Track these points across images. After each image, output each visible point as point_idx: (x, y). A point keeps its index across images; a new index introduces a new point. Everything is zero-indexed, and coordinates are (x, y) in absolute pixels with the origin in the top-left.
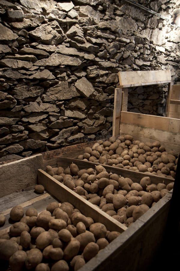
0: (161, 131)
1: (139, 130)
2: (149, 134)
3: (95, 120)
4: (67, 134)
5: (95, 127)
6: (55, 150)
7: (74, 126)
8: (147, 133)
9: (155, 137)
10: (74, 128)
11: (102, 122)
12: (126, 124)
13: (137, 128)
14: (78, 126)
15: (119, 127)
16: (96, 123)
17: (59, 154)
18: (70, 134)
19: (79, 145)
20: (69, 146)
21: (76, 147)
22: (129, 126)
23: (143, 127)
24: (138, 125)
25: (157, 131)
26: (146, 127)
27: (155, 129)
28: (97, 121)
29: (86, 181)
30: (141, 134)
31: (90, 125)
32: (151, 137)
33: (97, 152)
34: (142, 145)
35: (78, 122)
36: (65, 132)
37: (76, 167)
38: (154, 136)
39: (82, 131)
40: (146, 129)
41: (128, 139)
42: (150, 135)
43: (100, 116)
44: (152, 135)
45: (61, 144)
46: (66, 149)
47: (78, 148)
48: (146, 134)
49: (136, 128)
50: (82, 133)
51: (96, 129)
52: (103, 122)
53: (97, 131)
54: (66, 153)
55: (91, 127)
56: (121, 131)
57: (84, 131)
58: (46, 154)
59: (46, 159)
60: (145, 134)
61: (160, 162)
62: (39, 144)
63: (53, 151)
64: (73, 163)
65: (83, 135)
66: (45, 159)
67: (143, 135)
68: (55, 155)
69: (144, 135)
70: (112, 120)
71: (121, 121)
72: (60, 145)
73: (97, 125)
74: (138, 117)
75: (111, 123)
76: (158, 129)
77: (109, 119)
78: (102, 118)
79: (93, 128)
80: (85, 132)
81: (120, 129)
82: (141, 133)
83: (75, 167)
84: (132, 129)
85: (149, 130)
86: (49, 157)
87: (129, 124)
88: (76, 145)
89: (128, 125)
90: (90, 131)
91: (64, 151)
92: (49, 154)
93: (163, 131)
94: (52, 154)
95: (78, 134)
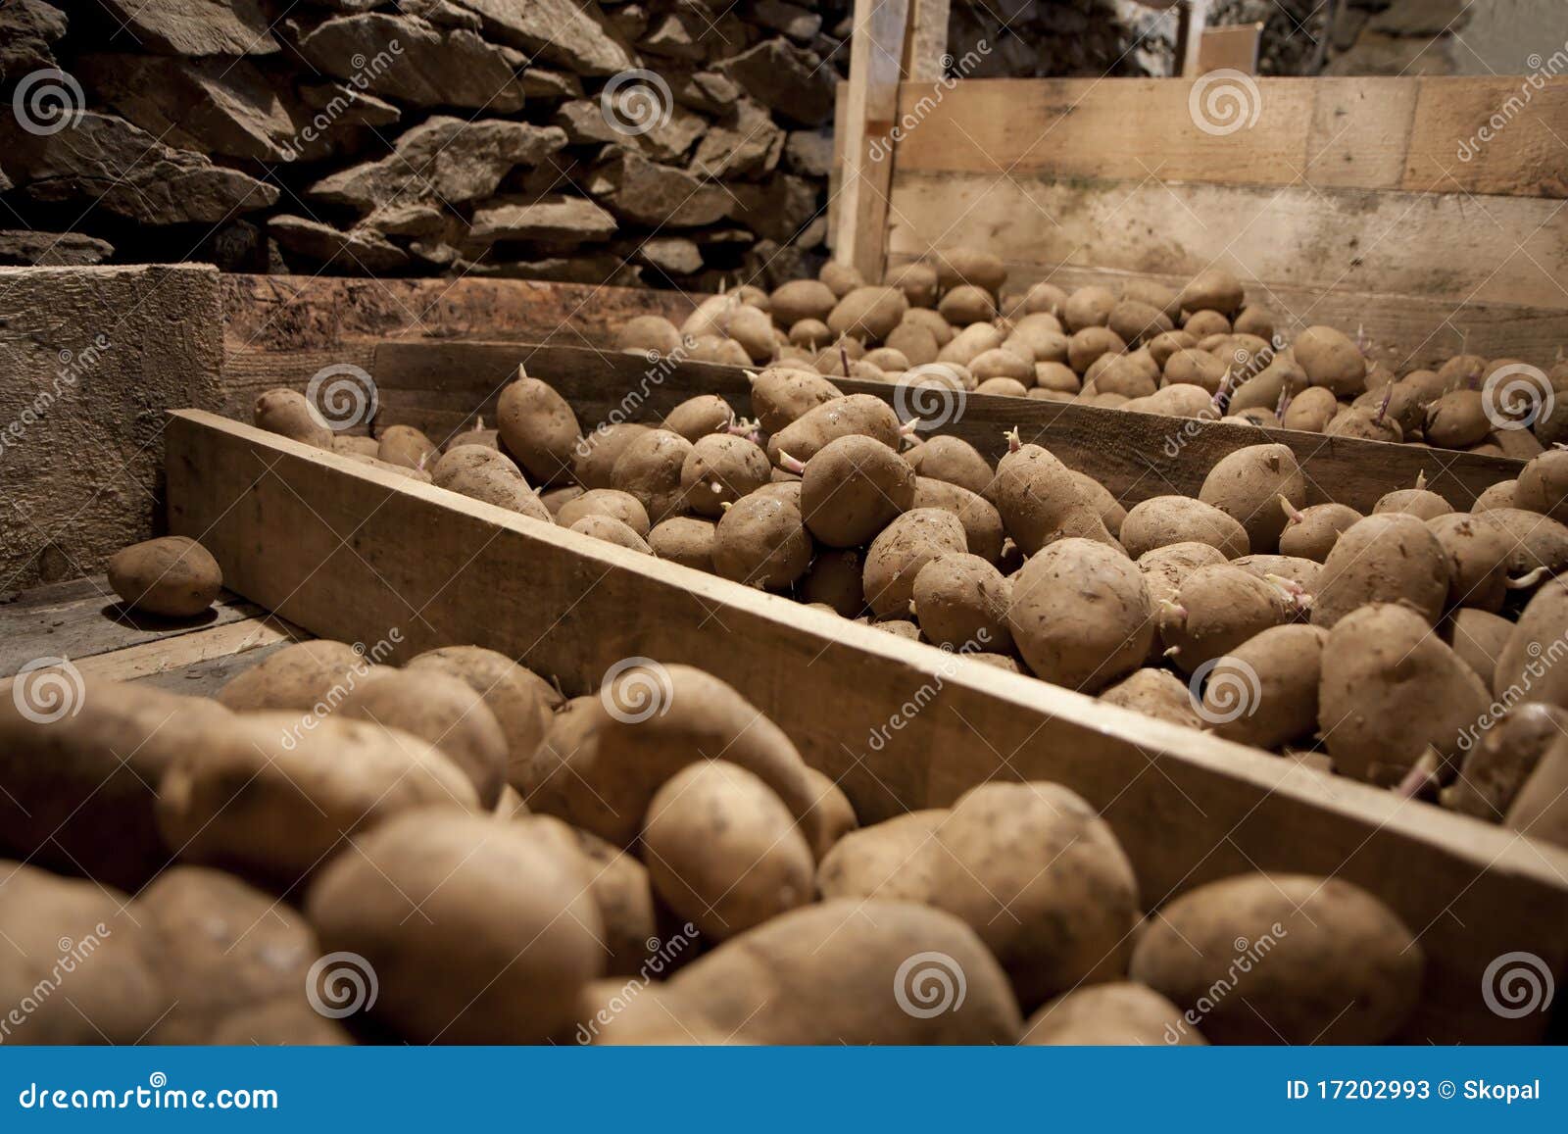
0: (1240, 198)
1: (1055, 212)
2: (1134, 231)
3: (699, 125)
4: (470, 168)
5: (702, 177)
6: (351, 282)
7: (533, 123)
8: (1122, 224)
9: (1187, 248)
10: (532, 133)
11: (756, 150)
12: (941, 176)
13: (1034, 199)
14: (565, 123)
15: (888, 210)
16: (706, 150)
17: (394, 319)
18: (496, 180)
19: (576, 296)
20: (484, 281)
21: (545, 302)
22: (964, 195)
23: (1084, 183)
24: (1046, 175)
25: (1208, 196)
26: (1110, 176)
27: (1192, 186)
28: (717, 132)
29: (660, 500)
30: (1069, 244)
31: (665, 148)
32: (1154, 251)
33: (733, 343)
34: (1094, 303)
35: (570, 99)
36: (457, 142)
37: (551, 411)
38: (1178, 247)
39: (600, 186)
40: (1110, 196)
41: (973, 279)
42: (1150, 242)
43: (744, 106)
44: (1161, 238)
45: (414, 246)
46: (457, 299)
47: (566, 309)
48: (1110, 239)
49: (1028, 195)
50: (598, 199)
51: (708, 199)
52: (760, 149)
53: (715, 217)
54: (462, 327)
55: (675, 170)
56: (896, 244)
57: (618, 190)
58: (259, 292)
59: (263, 339)
60: (1099, 235)
61: (1295, 387)
62: (193, 185)
63: (335, 283)
64: (523, 372)
65: (602, 221)
66: (249, 336)
67: (1088, 247)
68: (348, 319)
69: (1096, 245)
70: (824, 158)
71: (900, 164)
72: (406, 248)
73: (715, 170)
74: (1048, 108)
75: (822, 186)
76: (1209, 182)
77: (806, 145)
78: (755, 119)
79: (686, 179)
80: (625, 200)
81: (891, 228)
82: (1071, 230)
83: (542, 406)
84: (994, 216)
85: (1142, 201)
86: (290, 328)
87: (969, 175)
88: (545, 286)
89: (956, 187)
90: (660, 202)
91: (446, 313)
92: (292, 300)
93: (1260, 189)
94: (318, 308)
95: (562, 201)
